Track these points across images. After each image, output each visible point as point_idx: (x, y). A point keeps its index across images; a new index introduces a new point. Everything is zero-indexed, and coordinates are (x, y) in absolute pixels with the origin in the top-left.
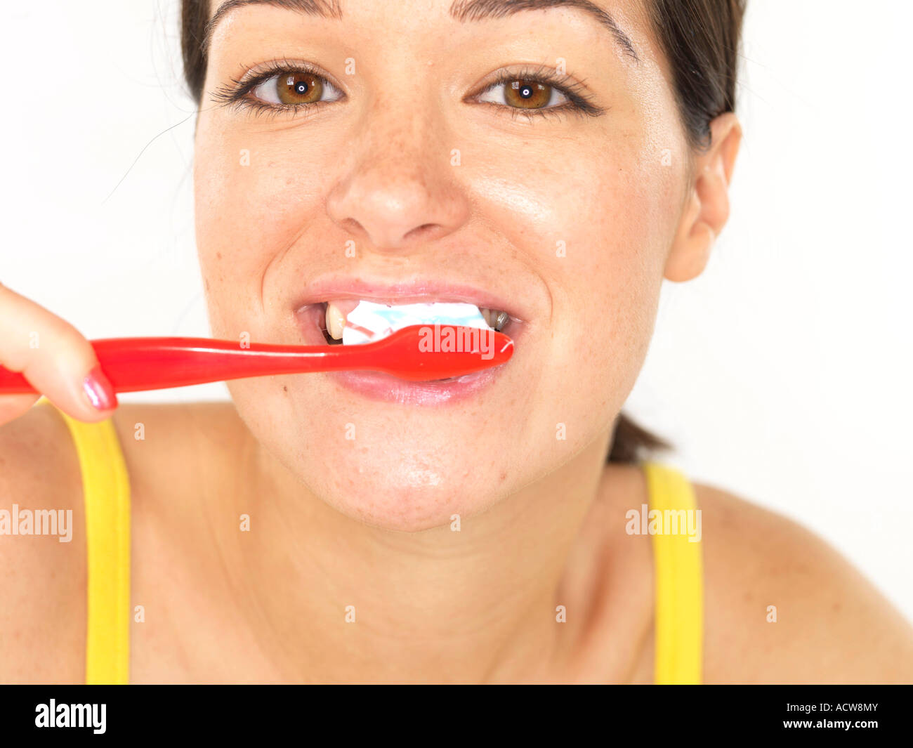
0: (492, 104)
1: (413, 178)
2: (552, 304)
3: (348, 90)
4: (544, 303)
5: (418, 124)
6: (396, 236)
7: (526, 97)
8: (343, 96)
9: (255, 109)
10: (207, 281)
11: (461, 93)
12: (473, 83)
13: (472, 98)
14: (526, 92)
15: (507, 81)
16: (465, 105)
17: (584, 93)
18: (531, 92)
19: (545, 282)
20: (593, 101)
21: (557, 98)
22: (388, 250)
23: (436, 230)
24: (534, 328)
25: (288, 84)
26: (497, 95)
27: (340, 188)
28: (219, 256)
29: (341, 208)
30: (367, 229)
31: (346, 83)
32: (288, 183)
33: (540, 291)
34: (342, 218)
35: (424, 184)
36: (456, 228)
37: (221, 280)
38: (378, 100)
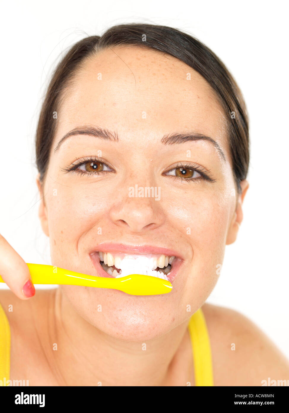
0: (172, 176)
1: (148, 205)
2: (193, 254)
3: (116, 169)
4: (190, 254)
6: (140, 228)
7: (184, 174)
8: (113, 170)
9: (80, 174)
10: (55, 241)
11: (161, 172)
12: (166, 168)
13: (164, 174)
14: (184, 172)
15: (177, 168)
16: (162, 176)
17: (208, 174)
18: (186, 172)
19: (191, 246)
21: (196, 175)
22: (135, 233)
23: (153, 226)
24: (186, 262)
25: (91, 165)
26: (173, 173)
27: (115, 208)
28: (62, 232)
29: (117, 215)
30: (129, 224)
31: (116, 166)
32: (93, 205)
33: (189, 249)
34: (117, 220)
35: (152, 208)
36: (160, 226)
37: (62, 241)
38: (131, 174)
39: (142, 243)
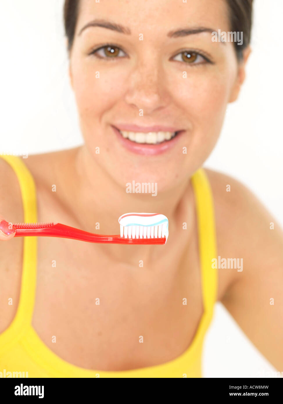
0: (179, 62)
1: (156, 93)
3: (131, 55)
5: (156, 73)
6: (149, 111)
13: (172, 59)
14: (189, 56)
15: (183, 53)
17: (209, 58)
20: (212, 60)
21: (199, 59)
22: (146, 115)
26: (179, 58)
31: (129, 52)
35: (159, 94)
39: (152, 123)
